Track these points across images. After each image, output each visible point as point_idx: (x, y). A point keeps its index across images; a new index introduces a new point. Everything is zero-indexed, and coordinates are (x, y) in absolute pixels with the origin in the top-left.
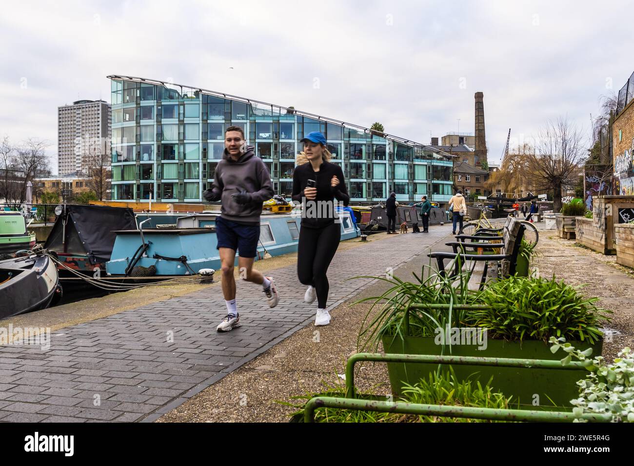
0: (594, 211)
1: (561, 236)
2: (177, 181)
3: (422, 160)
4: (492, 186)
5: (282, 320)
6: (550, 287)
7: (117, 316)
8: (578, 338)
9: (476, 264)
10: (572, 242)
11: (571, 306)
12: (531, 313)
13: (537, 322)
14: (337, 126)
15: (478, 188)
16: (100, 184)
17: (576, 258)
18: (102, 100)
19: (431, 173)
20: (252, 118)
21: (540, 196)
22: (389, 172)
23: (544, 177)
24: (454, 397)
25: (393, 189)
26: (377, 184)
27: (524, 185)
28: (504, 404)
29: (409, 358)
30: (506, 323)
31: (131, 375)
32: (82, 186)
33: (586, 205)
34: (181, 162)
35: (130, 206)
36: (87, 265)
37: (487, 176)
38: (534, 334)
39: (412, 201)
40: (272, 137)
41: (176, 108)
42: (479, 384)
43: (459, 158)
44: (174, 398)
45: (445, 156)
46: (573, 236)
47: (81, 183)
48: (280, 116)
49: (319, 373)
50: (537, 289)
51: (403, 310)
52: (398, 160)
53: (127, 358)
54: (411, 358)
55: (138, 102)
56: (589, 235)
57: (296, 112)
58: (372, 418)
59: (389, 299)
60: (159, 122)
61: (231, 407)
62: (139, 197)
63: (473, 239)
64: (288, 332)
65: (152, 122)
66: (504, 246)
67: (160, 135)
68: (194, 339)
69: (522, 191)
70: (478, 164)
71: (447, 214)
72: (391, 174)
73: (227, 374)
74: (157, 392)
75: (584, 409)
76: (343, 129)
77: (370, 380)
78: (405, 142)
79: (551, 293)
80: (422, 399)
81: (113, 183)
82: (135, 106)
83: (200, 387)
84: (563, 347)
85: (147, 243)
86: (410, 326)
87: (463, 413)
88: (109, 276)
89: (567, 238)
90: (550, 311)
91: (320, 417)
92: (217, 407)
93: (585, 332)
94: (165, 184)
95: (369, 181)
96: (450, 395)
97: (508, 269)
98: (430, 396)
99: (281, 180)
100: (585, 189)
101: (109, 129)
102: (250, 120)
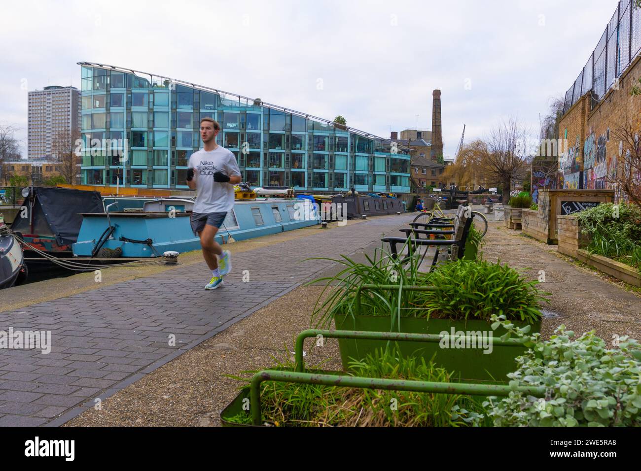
0: (539, 203)
1: (509, 226)
2: (146, 167)
3: (382, 153)
4: (446, 179)
5: (242, 300)
6: (495, 269)
7: (81, 295)
8: (519, 318)
9: (428, 249)
10: (519, 232)
11: (514, 288)
12: (476, 294)
13: (481, 303)
14: (302, 118)
15: (433, 181)
16: (70, 169)
17: (522, 247)
18: (73, 86)
19: (390, 165)
20: (220, 108)
21: (490, 190)
22: (350, 164)
23: (495, 171)
24: (399, 372)
25: (353, 180)
26: (339, 175)
27: (476, 179)
28: (446, 378)
29: (356, 334)
30: (452, 303)
31: (90, 351)
32: (52, 170)
33: (533, 198)
34: (150, 149)
35: (97, 190)
36: (54, 246)
37: (442, 170)
38: (478, 315)
39: (371, 193)
40: (239, 128)
41: (146, 97)
42: (423, 359)
43: (416, 151)
44: (132, 374)
45: (403, 150)
46: (519, 227)
47: (51, 167)
48: (247, 107)
49: (275, 351)
50: (482, 272)
51: (355, 291)
52: (359, 152)
53: (88, 336)
54: (358, 335)
55: (108, 90)
56: (533, 226)
57: (262, 103)
58: (319, 392)
59: (341, 280)
60: (129, 110)
61: (188, 382)
62: (108, 182)
63: (426, 226)
64: (247, 312)
65: (122, 109)
66: (454, 232)
67: (130, 122)
68: (156, 318)
69: (474, 185)
70: (434, 158)
71: (404, 204)
72: (352, 165)
73: (186, 351)
74: (116, 368)
75: (520, 382)
76: (307, 120)
77: (324, 358)
78: (366, 135)
79: (495, 275)
80: (367, 373)
81: (82, 168)
82: (105, 93)
83: (158, 363)
84: (503, 324)
85: (114, 226)
86: (361, 306)
87: (404, 386)
88: (76, 257)
89: (513, 229)
90: (494, 292)
91: (269, 391)
92: (175, 382)
93: (526, 312)
94: (135, 170)
95: (331, 171)
96: (395, 370)
97: (457, 254)
98: (376, 371)
99: (247, 169)
100: (531, 184)
101: (79, 115)
102: (218, 110)
